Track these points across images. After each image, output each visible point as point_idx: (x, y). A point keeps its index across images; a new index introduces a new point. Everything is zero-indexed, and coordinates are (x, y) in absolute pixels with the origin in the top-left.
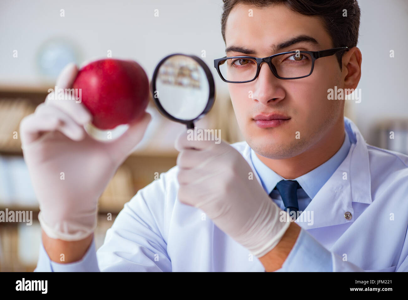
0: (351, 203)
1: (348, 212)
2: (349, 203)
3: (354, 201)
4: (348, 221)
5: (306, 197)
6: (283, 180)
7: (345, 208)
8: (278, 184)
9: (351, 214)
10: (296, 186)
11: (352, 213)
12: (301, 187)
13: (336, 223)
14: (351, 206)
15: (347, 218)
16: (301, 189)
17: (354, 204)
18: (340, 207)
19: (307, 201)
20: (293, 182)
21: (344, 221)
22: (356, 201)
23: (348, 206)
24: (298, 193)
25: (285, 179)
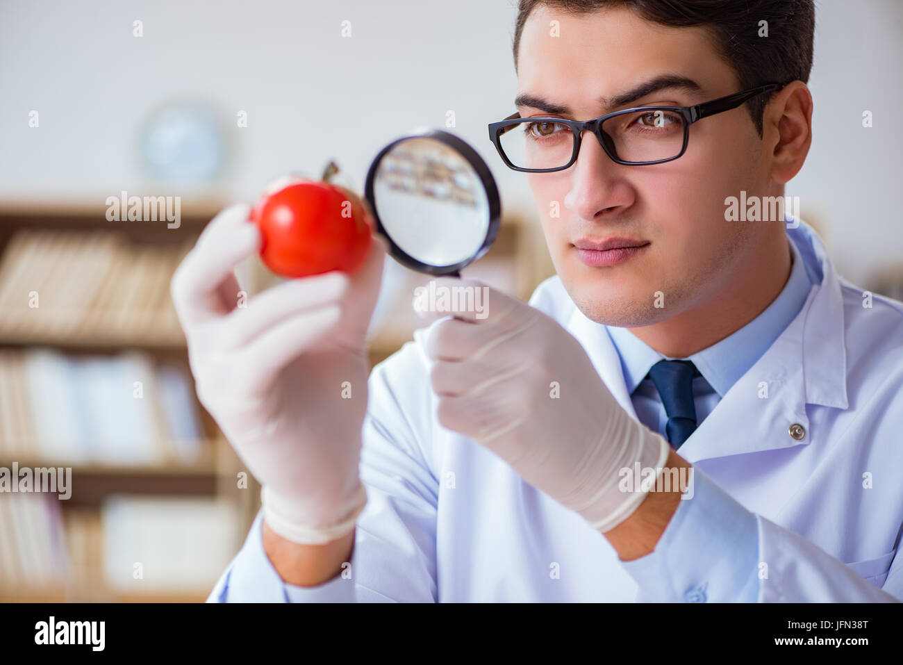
0: (804, 405)
1: (795, 424)
2: (798, 406)
3: (810, 402)
4: (797, 443)
5: (711, 391)
6: (664, 361)
7: (791, 416)
8: (653, 368)
9: (802, 428)
10: (691, 372)
11: (806, 426)
12: (700, 375)
13: (770, 446)
14: (805, 412)
15: (796, 436)
16: (699, 379)
17: (810, 409)
18: (779, 413)
19: (711, 400)
20: (683, 365)
21: (787, 441)
22: (815, 402)
23: (797, 412)
24: (694, 386)
25: (668, 359)
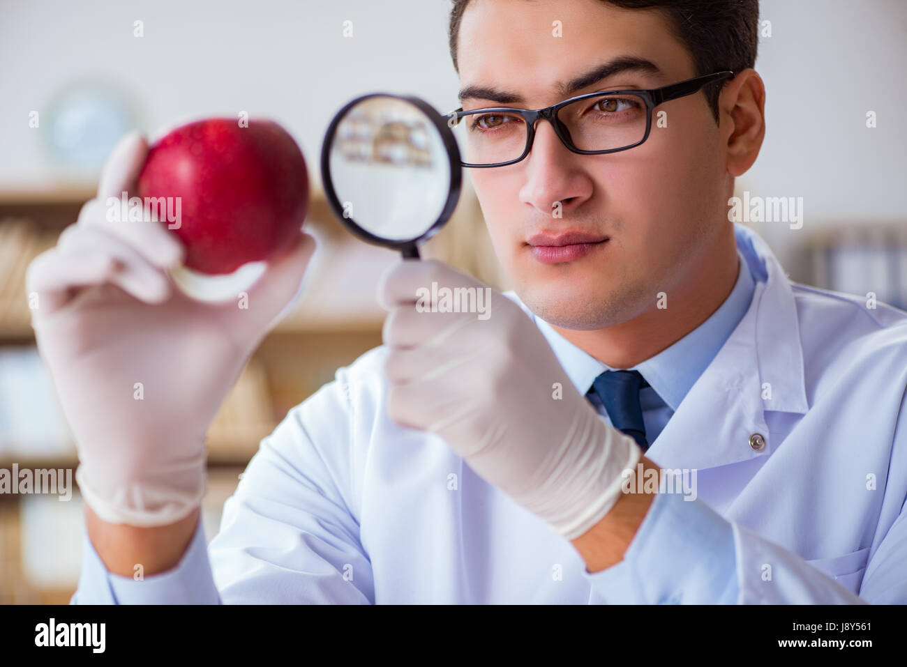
0: (763, 413)
1: (756, 434)
2: (757, 414)
3: (769, 409)
4: (757, 454)
5: (660, 405)
6: (608, 372)
7: (750, 426)
8: (598, 380)
9: (763, 439)
10: (638, 382)
11: (766, 436)
12: (648, 385)
13: (731, 460)
14: (763, 420)
15: (755, 446)
16: (646, 389)
17: (768, 415)
18: (738, 422)
19: (662, 414)
20: (629, 374)
21: (748, 454)
22: (773, 409)
23: (756, 421)
24: (641, 399)
25: (612, 370)
